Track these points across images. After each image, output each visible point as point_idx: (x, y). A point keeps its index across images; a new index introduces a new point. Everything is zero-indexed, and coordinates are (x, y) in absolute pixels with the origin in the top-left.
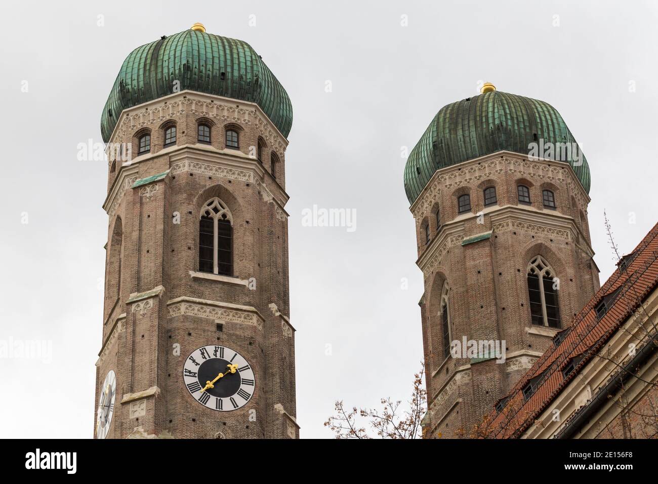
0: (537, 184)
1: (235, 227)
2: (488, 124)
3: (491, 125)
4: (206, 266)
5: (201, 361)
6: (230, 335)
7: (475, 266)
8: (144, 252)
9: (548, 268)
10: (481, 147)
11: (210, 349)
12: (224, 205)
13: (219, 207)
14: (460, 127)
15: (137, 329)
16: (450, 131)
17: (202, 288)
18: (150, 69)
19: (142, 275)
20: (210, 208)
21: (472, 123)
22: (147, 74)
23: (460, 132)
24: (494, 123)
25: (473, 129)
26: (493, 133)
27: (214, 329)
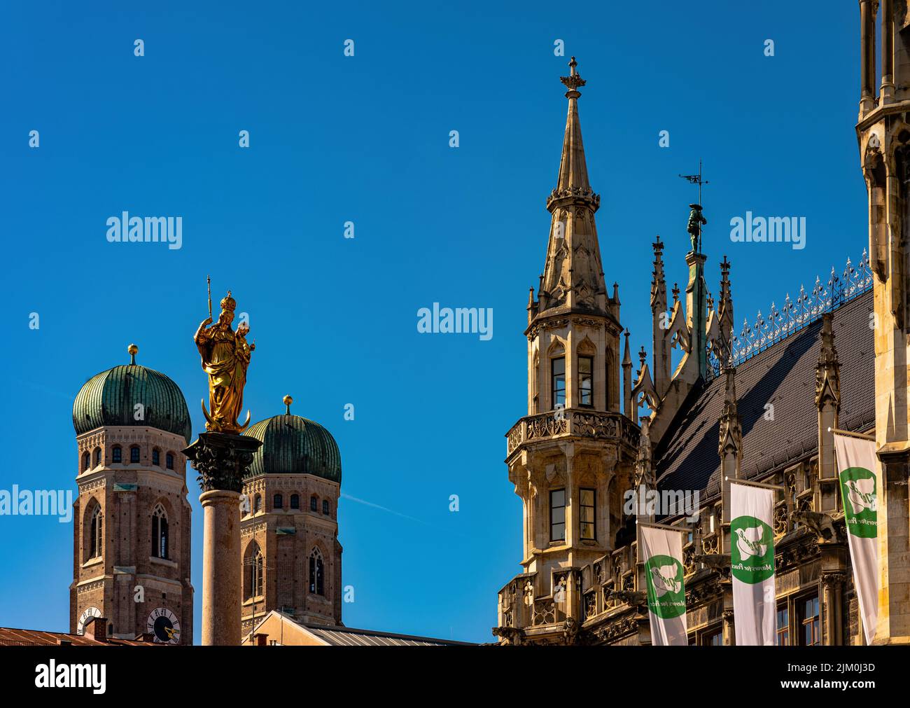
0: (322, 498)
1: (170, 525)
2: (300, 452)
3: (302, 454)
4: (155, 554)
5: (155, 618)
6: (169, 601)
7: (283, 550)
8: (122, 539)
9: (319, 554)
10: (293, 467)
11: (160, 610)
12: (164, 508)
13: (161, 510)
14: (282, 448)
15: (121, 592)
16: (275, 448)
17: (155, 569)
18: (123, 402)
19: (121, 554)
20: (157, 510)
21: (289, 448)
22: (122, 405)
23: (281, 452)
24: (304, 452)
25: (290, 452)
26: (302, 460)
27: (161, 596)
